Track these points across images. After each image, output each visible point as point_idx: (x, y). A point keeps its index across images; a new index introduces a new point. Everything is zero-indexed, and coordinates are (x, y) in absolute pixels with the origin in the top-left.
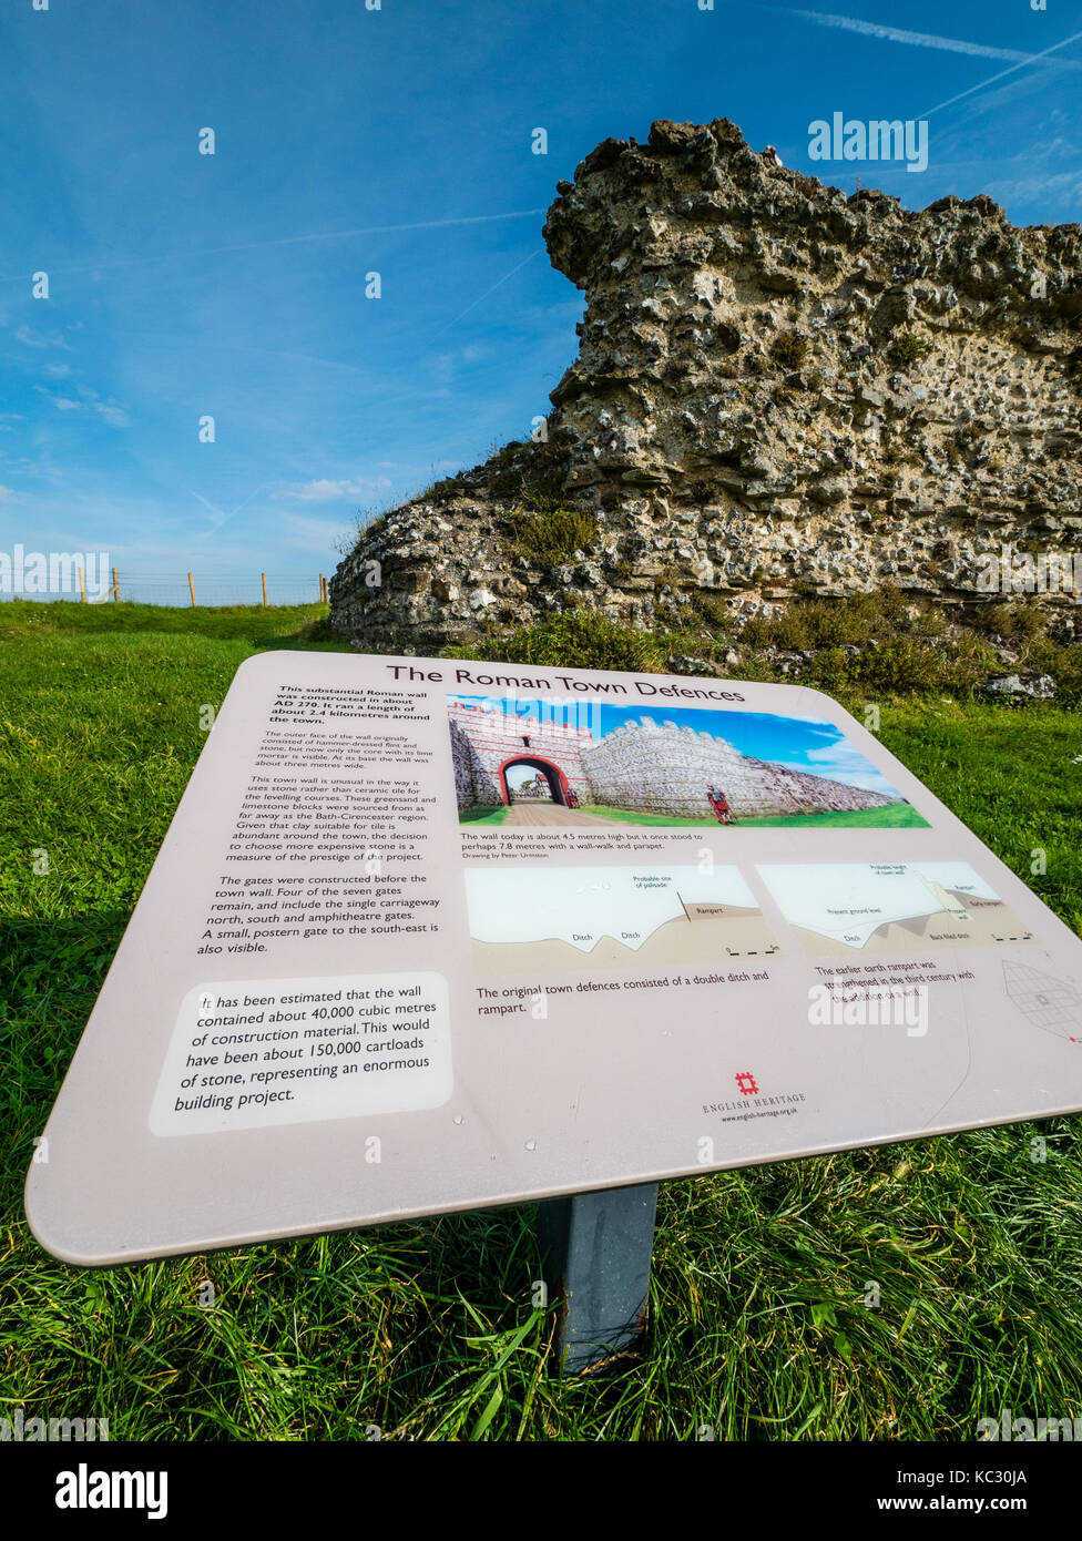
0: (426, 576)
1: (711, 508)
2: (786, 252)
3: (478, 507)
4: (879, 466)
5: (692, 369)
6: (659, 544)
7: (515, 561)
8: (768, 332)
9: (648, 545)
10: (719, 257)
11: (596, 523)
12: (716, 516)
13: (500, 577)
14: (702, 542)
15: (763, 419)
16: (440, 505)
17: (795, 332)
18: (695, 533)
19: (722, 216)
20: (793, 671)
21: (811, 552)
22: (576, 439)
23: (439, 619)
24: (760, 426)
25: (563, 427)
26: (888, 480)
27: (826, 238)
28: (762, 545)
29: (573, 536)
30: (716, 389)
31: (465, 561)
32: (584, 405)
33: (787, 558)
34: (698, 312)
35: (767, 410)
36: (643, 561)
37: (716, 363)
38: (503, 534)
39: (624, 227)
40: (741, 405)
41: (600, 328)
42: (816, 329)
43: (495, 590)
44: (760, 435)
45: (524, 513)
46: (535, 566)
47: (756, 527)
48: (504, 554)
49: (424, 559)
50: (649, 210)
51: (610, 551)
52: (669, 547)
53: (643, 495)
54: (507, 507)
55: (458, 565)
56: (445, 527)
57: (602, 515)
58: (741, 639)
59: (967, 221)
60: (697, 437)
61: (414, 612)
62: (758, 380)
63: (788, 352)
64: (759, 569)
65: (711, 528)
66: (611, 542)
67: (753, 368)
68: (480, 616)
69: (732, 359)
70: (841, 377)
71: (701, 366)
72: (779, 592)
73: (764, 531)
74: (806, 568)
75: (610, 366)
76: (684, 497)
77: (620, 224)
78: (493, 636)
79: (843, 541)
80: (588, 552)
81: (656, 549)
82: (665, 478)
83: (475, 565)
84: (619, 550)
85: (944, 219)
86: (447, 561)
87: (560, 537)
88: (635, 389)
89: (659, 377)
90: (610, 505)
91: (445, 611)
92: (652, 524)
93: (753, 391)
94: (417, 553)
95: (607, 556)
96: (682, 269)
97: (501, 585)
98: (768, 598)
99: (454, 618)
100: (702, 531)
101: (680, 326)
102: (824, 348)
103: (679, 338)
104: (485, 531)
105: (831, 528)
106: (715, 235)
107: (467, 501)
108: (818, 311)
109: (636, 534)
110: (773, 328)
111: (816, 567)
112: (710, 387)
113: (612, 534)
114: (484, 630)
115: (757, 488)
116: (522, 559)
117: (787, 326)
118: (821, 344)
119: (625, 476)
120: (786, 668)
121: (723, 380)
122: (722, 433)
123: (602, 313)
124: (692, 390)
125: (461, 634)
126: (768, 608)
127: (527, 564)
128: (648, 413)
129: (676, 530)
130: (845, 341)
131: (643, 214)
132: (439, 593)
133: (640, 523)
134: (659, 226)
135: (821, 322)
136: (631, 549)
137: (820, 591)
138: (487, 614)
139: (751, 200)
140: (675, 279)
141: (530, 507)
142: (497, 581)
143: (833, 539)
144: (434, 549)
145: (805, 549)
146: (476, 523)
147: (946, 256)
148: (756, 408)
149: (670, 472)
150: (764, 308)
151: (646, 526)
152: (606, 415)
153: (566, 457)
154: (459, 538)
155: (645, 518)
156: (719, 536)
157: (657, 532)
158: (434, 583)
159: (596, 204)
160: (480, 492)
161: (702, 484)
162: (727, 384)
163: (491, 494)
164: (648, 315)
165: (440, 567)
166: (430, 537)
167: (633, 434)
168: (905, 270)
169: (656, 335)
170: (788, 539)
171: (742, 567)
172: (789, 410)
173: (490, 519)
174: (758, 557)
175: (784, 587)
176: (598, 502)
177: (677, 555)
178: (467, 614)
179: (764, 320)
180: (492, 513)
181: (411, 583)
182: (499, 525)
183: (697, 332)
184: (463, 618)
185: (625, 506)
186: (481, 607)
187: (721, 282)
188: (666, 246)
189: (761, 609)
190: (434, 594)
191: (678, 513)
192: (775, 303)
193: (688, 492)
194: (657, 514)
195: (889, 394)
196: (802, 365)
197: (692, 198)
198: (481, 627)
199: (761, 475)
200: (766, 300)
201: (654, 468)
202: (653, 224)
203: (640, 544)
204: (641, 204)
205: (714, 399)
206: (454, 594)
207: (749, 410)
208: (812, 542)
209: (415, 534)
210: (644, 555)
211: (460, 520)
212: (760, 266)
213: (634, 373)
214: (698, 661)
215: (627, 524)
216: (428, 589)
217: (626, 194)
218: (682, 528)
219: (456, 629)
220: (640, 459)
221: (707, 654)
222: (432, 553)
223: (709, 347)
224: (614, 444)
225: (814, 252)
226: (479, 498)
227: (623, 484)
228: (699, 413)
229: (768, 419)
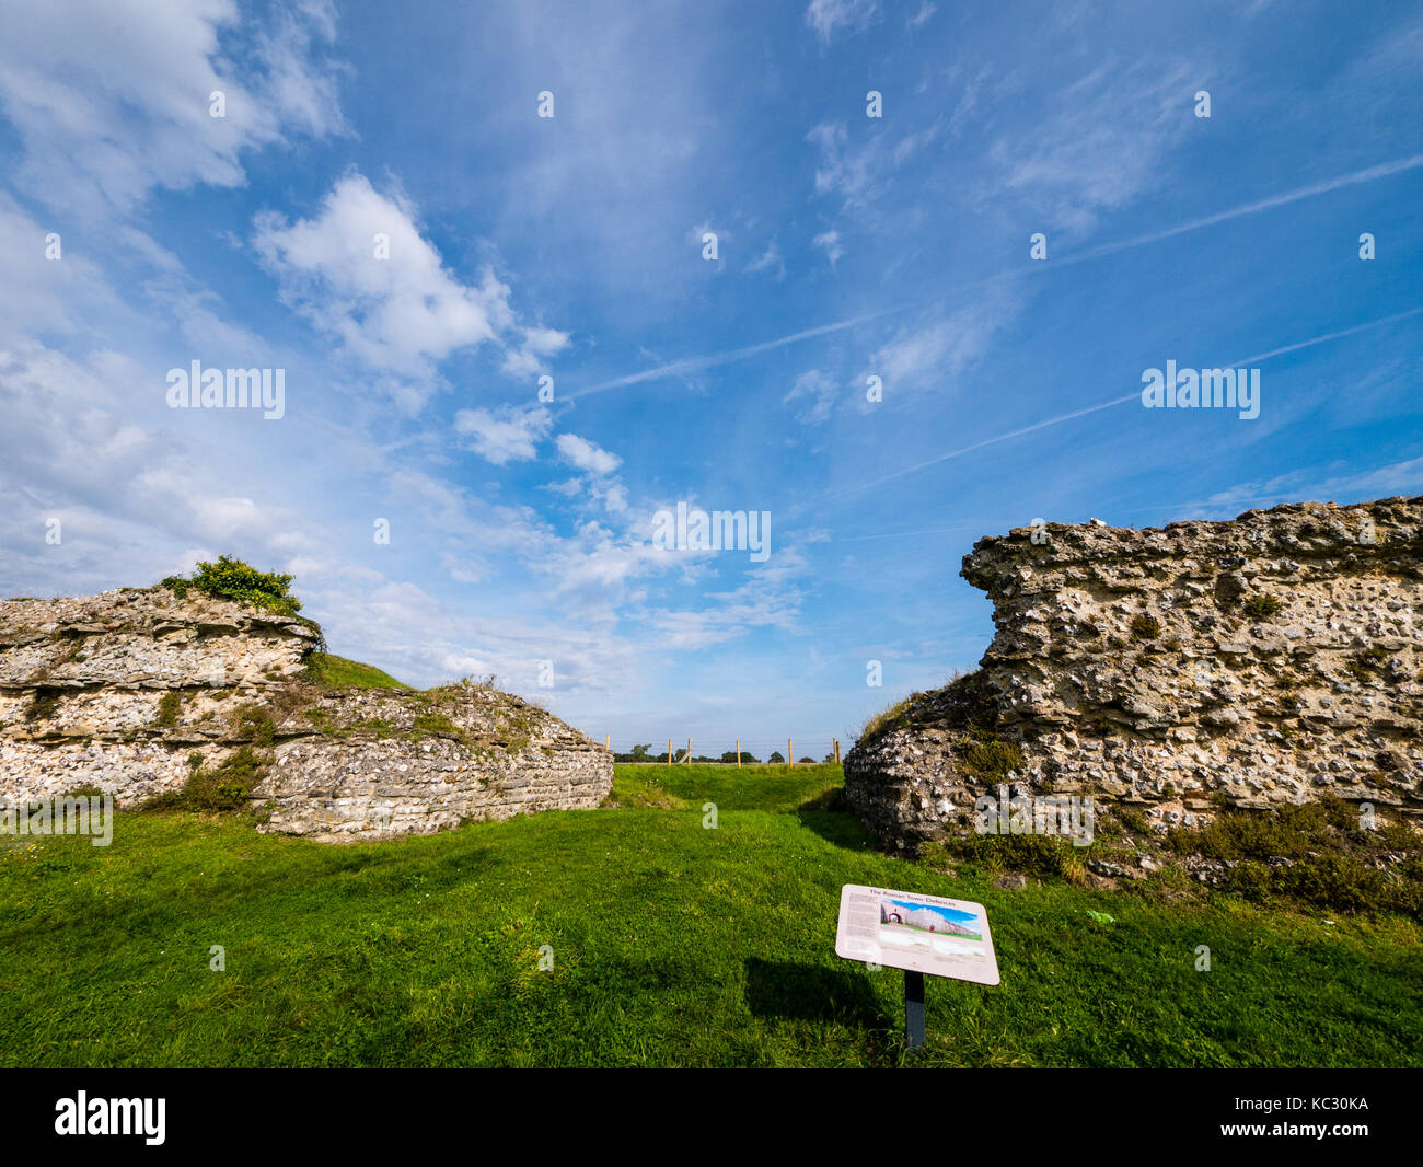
0: (906, 790)
1: (1111, 739)
2: (1121, 572)
3: (938, 735)
4: (1274, 692)
5: (1069, 650)
6: (1072, 767)
7: (967, 780)
8: (1125, 617)
9: (1063, 767)
10: (1071, 582)
11: (1021, 751)
12: (1114, 745)
13: (957, 791)
14: (1110, 765)
15: (1132, 679)
16: (914, 735)
17: (1146, 614)
18: (1102, 758)
19: (1067, 564)
20: (1211, 880)
21: (1221, 768)
22: (1001, 691)
23: (916, 821)
24: (1129, 683)
25: (990, 683)
26: (1289, 703)
27: (1149, 559)
28: (1165, 766)
29: (1005, 760)
30: (1089, 661)
31: (931, 779)
32: (1000, 672)
33: (1197, 774)
34: (1065, 616)
35: (1134, 671)
36: (1060, 781)
37: (1087, 644)
38: (958, 756)
39: (1005, 575)
40: (1111, 670)
41: (1005, 624)
42: (1164, 610)
43: (953, 801)
44: (1131, 690)
45: (971, 742)
46: (981, 783)
47: (1155, 751)
48: (959, 773)
49: (904, 779)
50: (1018, 567)
51: (1035, 772)
52: (1081, 770)
53: (1054, 731)
54: (960, 736)
55: (927, 782)
56: (918, 752)
57: (1025, 745)
58: (1164, 847)
59: (1274, 522)
60: (1084, 692)
61: (900, 815)
62: (1121, 652)
63: (1144, 628)
64: (1168, 785)
65: (1114, 753)
66: (1035, 765)
67: (1116, 645)
68: (945, 819)
69: (1098, 640)
70: (1198, 638)
71: (1074, 647)
72: (1198, 803)
73: (1165, 753)
74: (1220, 784)
75: (1012, 649)
76: (1087, 731)
77: (1003, 573)
78: (955, 835)
79: (1253, 758)
80: (1019, 773)
81: (1070, 771)
82: (1067, 720)
83: (938, 782)
84: (1043, 769)
85: (1253, 524)
86: (919, 780)
87: (996, 762)
88: (1031, 664)
89: (1046, 655)
90: (1031, 737)
91: (920, 815)
92: (1066, 751)
93: (1119, 659)
94: (900, 775)
95: (1034, 776)
96: (1048, 595)
97: (957, 797)
98: (1189, 807)
99: (927, 820)
100: (1107, 757)
101: (1055, 625)
102: (1176, 621)
103: (1057, 630)
104: (945, 754)
105: (1238, 747)
106: (1065, 573)
107: (933, 731)
108: (1162, 598)
109: (1053, 760)
110: (1129, 614)
111: (1230, 782)
112: (1085, 659)
113: (1036, 758)
114: (948, 830)
115: (1143, 725)
116: (971, 777)
117: (1140, 611)
118: (1172, 619)
119: (1036, 719)
120: (1202, 877)
121: (1093, 655)
122: (1101, 690)
123: (1005, 615)
124: (1072, 662)
125: (932, 833)
126: (1191, 818)
127: (975, 781)
128: (1045, 677)
129: (1084, 755)
130: (1194, 615)
131: (1015, 569)
132: (916, 802)
133: (1055, 751)
134: (1026, 574)
135: (1168, 605)
136: (1052, 769)
137: (1239, 803)
138: (950, 818)
139: (1084, 554)
140: (1045, 599)
141: (975, 737)
142: (954, 794)
143: (1242, 756)
144: (910, 771)
145: (1215, 765)
146: (939, 748)
147: (1268, 544)
148: (1125, 671)
149: (1070, 716)
150: (1117, 603)
151: (1060, 753)
152: (1016, 679)
153: (995, 704)
154: (927, 762)
155: (1058, 746)
156: (1123, 760)
157: (1070, 757)
158: (912, 795)
159: (987, 565)
160: (942, 723)
161: (1098, 721)
162: (1097, 657)
163: (949, 724)
164: (1031, 620)
165: (915, 784)
166: (907, 761)
167: (1036, 690)
168: (1230, 561)
169: (1042, 632)
170: (1195, 757)
171: (1151, 784)
172: (1153, 669)
173: (949, 744)
174: (1164, 776)
175: (1204, 799)
176: (1022, 735)
177: (1089, 775)
178: (935, 818)
179: (1118, 611)
180: (950, 740)
181: (897, 795)
182: (954, 749)
183: (1067, 628)
184: (932, 821)
185: (1041, 739)
186: (944, 813)
187: (1078, 596)
188: (1034, 583)
189: (1184, 818)
190: (913, 803)
191: (1085, 743)
192: (1125, 599)
193: (1089, 727)
194: (1068, 743)
195: (1254, 641)
196: (1159, 635)
197: (1044, 558)
198: (947, 827)
199: (1145, 716)
200: (1118, 598)
201: (1056, 713)
202: (1023, 573)
203: (1057, 767)
204: (1013, 564)
205: (1090, 668)
206: (925, 803)
207: (1118, 672)
208: (1222, 760)
209: (899, 759)
210: (1060, 777)
211: (927, 746)
212: (1105, 583)
213: (1028, 655)
214: (1113, 865)
215: (1044, 751)
216: (908, 799)
217: (1003, 559)
218: (1090, 754)
219: (928, 829)
220: (1045, 708)
221: (1122, 859)
222: (909, 774)
223: (1078, 635)
224: (1025, 698)
225: (1144, 567)
226: (941, 728)
227: (1037, 724)
228: (1080, 676)
229: (1135, 677)
